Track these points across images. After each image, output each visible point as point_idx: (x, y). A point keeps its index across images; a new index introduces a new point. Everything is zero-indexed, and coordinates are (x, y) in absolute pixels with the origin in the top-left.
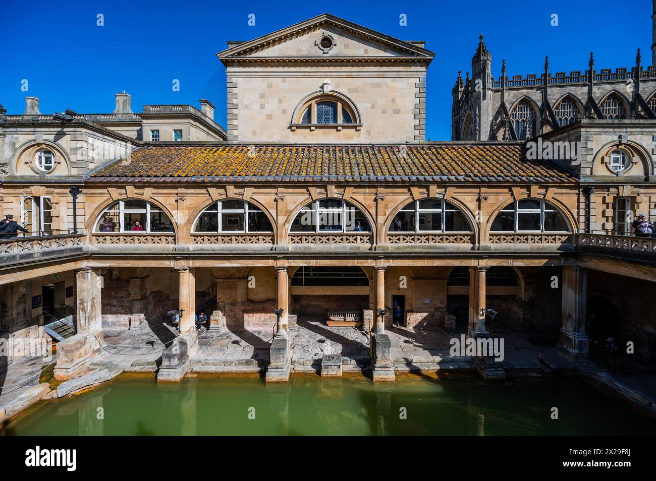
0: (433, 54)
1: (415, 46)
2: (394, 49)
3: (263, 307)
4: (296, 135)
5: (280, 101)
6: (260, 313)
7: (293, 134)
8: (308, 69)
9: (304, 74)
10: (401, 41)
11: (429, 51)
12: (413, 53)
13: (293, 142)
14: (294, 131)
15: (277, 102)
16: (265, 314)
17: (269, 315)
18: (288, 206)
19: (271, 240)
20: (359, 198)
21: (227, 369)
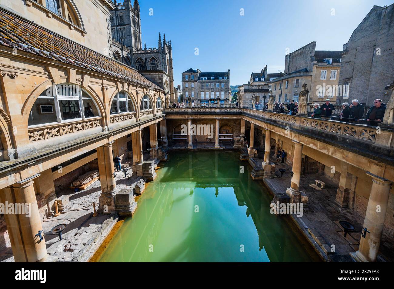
4: (32, 12)
13: (30, 19)
14: (28, 6)
18: (109, 95)
19: (99, 123)
20: (132, 92)
21: (100, 241)
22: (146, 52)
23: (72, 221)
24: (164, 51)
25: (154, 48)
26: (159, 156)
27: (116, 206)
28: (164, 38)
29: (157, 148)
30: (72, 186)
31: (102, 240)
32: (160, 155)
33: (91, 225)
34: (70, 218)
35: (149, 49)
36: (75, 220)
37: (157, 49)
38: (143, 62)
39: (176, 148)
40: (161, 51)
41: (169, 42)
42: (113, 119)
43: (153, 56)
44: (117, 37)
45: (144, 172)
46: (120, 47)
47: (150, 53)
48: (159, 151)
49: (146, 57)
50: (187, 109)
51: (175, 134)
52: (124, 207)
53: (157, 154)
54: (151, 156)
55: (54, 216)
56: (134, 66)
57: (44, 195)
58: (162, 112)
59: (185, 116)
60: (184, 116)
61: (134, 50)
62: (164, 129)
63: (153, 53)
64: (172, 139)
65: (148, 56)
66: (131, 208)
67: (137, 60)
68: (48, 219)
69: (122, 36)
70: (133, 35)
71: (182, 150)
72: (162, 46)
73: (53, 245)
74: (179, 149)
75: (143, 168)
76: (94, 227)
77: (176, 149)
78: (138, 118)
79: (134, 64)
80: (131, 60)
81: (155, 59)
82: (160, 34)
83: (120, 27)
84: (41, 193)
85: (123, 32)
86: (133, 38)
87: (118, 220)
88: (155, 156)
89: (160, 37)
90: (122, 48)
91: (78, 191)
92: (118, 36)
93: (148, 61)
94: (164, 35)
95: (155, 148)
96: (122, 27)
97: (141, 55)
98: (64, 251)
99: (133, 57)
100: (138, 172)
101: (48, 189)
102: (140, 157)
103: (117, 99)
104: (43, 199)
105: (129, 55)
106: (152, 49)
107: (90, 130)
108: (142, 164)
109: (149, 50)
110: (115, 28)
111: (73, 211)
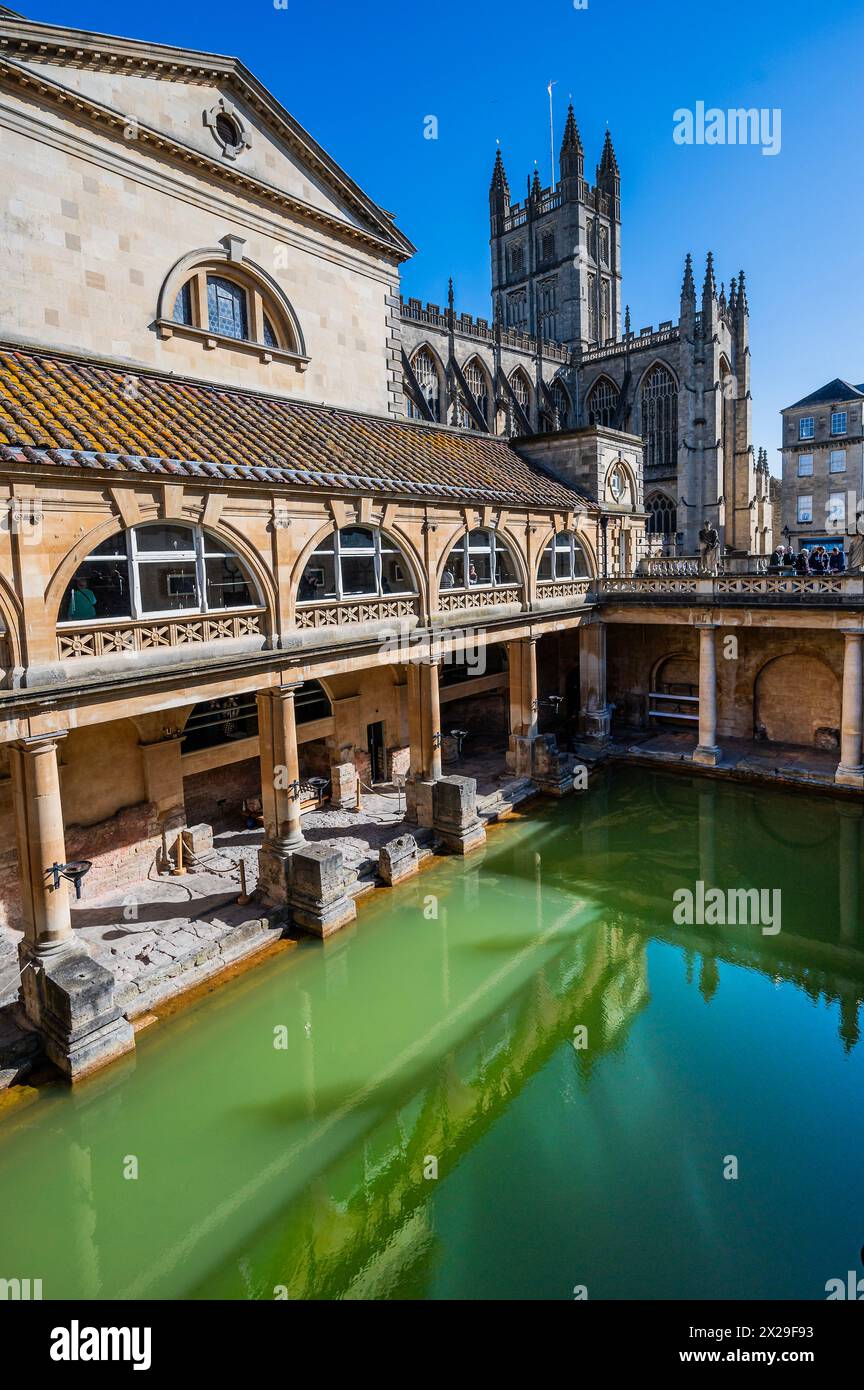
0: (413, 250)
1: (390, 222)
2: (354, 210)
3: (117, 832)
4: (172, 351)
5: (124, 245)
6: (108, 851)
7: (164, 348)
8: (190, 180)
9: (182, 190)
10: (371, 203)
11: (409, 242)
12: (383, 234)
13: (165, 369)
14: (165, 338)
15: (116, 242)
16: (123, 849)
17: (133, 847)
18: (293, 543)
19: (257, 625)
20: (403, 526)
21: (209, 967)
22: (628, 347)
23: (196, 896)
24: (705, 325)
25: (661, 326)
26: (539, 771)
27: (290, 891)
28: (709, 270)
29: (532, 735)
30: (244, 809)
31: (213, 969)
32: (543, 768)
33: (216, 921)
34: (197, 887)
35: (642, 331)
36: (202, 896)
37: (675, 324)
38: (615, 391)
39: (637, 754)
40: (690, 331)
41: (738, 282)
42: (314, 615)
43: (658, 360)
44: (532, 313)
45: (439, 813)
46: (531, 352)
47: (647, 348)
48: (539, 751)
49: (629, 367)
50: (695, 582)
51: (659, 690)
52: (307, 899)
53: (529, 763)
54: (511, 765)
55: (172, 873)
56: (583, 411)
57: (157, 808)
58: (584, 596)
59: (684, 611)
60: (680, 614)
61: (585, 348)
62: (592, 665)
63: (655, 345)
64: (643, 713)
65: (635, 361)
66: (323, 911)
67: (594, 388)
68: (160, 875)
69: (547, 307)
70: (585, 294)
71: (663, 767)
72: (699, 308)
73: (129, 937)
74: (651, 761)
75: (435, 799)
76: (219, 927)
77: (639, 759)
78: (428, 613)
79: (583, 403)
80: (573, 392)
81: (664, 369)
82: (688, 261)
83: (541, 277)
84: (151, 801)
85: (552, 291)
86: (585, 307)
87: (284, 936)
88: (523, 770)
89: (688, 271)
90: (540, 353)
91: (252, 828)
92: (535, 310)
93: (635, 384)
94: (710, 260)
95: (526, 736)
96: (547, 274)
97: (612, 363)
98: (137, 957)
99: (579, 379)
100: (419, 808)
101: (168, 796)
102: (431, 758)
103: (333, 552)
104: (155, 819)
105: (563, 374)
106: (656, 330)
107: (222, 642)
108: (432, 784)
109: (641, 339)
110: (527, 284)
111: (212, 873)
